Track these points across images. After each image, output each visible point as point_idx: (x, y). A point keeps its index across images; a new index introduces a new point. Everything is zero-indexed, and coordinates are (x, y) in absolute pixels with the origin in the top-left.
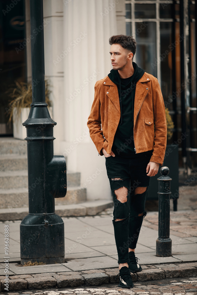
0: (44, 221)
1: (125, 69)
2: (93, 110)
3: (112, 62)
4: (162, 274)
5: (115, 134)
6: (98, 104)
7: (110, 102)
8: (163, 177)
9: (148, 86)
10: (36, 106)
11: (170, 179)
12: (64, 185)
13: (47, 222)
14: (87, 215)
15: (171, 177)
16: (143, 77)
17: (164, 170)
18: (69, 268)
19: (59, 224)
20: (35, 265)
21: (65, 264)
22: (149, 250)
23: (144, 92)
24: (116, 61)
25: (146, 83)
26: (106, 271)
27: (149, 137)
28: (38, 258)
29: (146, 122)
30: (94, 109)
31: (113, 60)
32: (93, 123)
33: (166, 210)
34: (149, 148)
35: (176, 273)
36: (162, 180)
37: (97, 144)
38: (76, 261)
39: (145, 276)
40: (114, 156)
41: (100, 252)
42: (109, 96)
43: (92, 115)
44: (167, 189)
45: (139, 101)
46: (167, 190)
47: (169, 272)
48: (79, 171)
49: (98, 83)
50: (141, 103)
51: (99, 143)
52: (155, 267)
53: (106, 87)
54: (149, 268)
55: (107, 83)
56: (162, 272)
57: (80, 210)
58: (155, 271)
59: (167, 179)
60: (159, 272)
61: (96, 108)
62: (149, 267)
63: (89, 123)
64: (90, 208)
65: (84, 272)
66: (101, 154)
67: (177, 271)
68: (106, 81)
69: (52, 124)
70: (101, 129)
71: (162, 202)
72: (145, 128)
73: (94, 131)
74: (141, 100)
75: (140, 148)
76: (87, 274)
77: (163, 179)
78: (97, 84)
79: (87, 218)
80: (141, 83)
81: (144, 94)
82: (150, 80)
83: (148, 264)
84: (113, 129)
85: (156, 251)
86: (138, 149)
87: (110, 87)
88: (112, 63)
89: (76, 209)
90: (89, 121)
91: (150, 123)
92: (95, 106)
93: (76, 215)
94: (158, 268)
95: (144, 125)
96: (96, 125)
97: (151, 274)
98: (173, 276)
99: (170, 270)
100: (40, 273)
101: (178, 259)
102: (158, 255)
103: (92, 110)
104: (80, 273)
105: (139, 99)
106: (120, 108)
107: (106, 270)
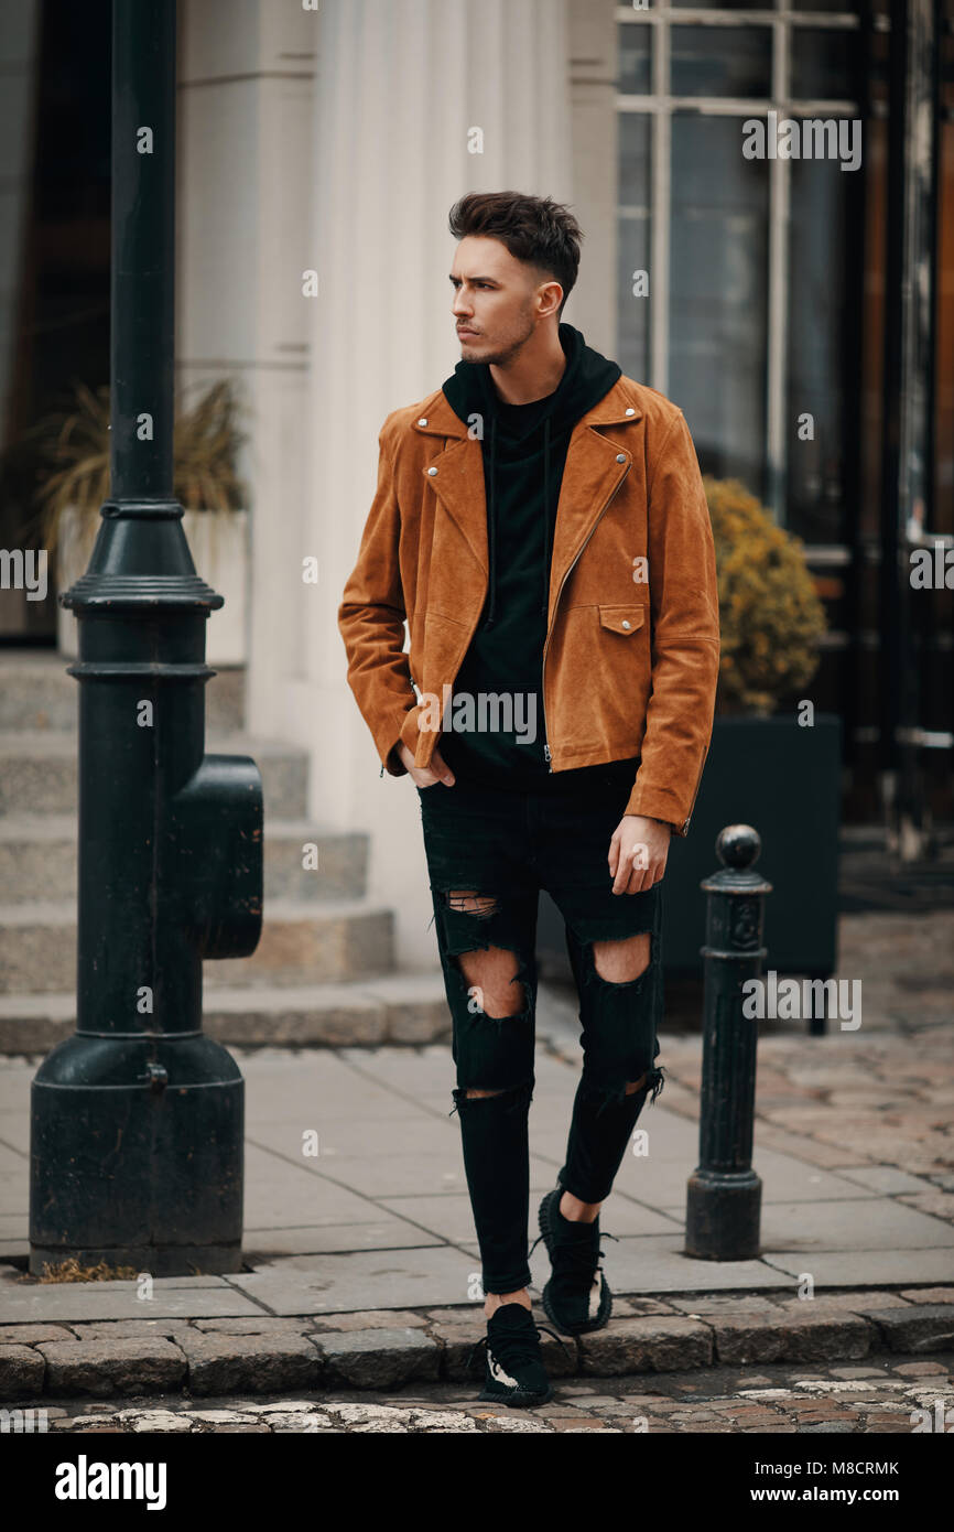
0: (144, 1069)
1: (524, 361)
2: (366, 548)
3: (459, 322)
4: (701, 1344)
5: (456, 671)
6: (390, 523)
7: (439, 515)
8: (729, 874)
9: (630, 445)
10: (126, 515)
11: (764, 887)
12: (247, 900)
13: (160, 1076)
14: (389, 1041)
15: (766, 877)
16: (607, 399)
17: (735, 843)
18: (255, 1301)
19: (219, 1088)
20: (95, 1277)
21: (241, 1279)
22: (658, 1224)
23: (607, 473)
24: (477, 322)
25: (622, 428)
26: (432, 1321)
27: (623, 691)
28: (115, 1246)
29: (603, 619)
30: (369, 543)
31: (463, 317)
32: (365, 614)
33: (737, 1034)
34: (616, 746)
35: (770, 1340)
36: (723, 888)
37: (376, 720)
38: (297, 1266)
39: (618, 1349)
40: (449, 781)
41: (421, 1224)
42: (436, 489)
43: (362, 575)
44: (747, 936)
45: (579, 516)
46: (746, 941)
47: (734, 1335)
48: (359, 825)
49: (394, 421)
50: (584, 526)
51: (383, 716)
52: (670, 1310)
53: (430, 444)
54: (641, 1313)
55: (432, 424)
56: (700, 1334)
57: (354, 1015)
58: (665, 1331)
59: (744, 884)
60: (687, 1334)
61: (378, 542)
62: (642, 1307)
63: (347, 612)
64: (405, 1009)
65: (327, 1321)
66: (395, 765)
67: (771, 1332)
68: (430, 412)
69: (200, 606)
70: (399, 647)
71: (719, 997)
72: (598, 651)
73: (367, 653)
74: (586, 510)
75: (572, 745)
76: (338, 1330)
77: (731, 888)
78: (390, 427)
79: (386, 1054)
80: (592, 427)
81: (606, 485)
82: (639, 414)
83: (639, 1295)
84: (446, 651)
85: (683, 1229)
86: (558, 750)
87: (449, 442)
88: (459, 331)
89: (335, 1011)
90: (346, 605)
91: (626, 624)
92: (373, 534)
93: (334, 1038)
94: (686, 1315)
95: (595, 636)
96: (375, 628)
97: (645, 1343)
98: (753, 1353)
99: (741, 1326)
100: (115, 1321)
101: (787, 1273)
102: (693, 1251)
103: (361, 551)
104: (307, 1326)
105: (579, 507)
106: (485, 546)
107: (432, 1314)
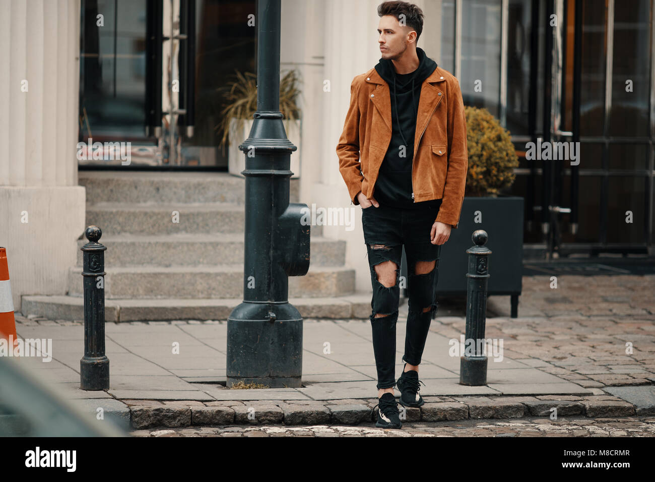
0: (267, 314)
1: (403, 59)
2: (347, 125)
3: (381, 45)
4: (464, 411)
5: (380, 165)
6: (356, 115)
7: (375, 111)
8: (477, 247)
9: (442, 89)
10: (262, 117)
11: (489, 252)
12: (304, 255)
13: (273, 317)
14: (353, 317)
15: (490, 249)
16: (434, 73)
17: (478, 236)
18: (307, 396)
19: (294, 321)
20: (250, 387)
21: (302, 389)
22: (451, 375)
23: (436, 98)
24: (386, 45)
25: (438, 84)
26: (369, 403)
27: (438, 175)
28: (256, 377)
29: (433, 149)
30: (348, 123)
31: (382, 43)
32: (347, 148)
33: (479, 305)
35: (489, 410)
36: (474, 252)
37: (350, 184)
38: (321, 386)
39: (434, 412)
40: (377, 206)
41: (365, 374)
42: (374, 103)
43: (345, 134)
44: (483, 269)
45: (426, 114)
46: (482, 271)
47: (476, 408)
48: (343, 238)
49: (357, 78)
50: (427, 117)
51: (353, 183)
52: (454, 400)
53: (371, 87)
54: (443, 401)
55: (372, 79)
56: (464, 407)
57: (340, 307)
58: (451, 406)
59: (482, 251)
60: (459, 408)
61: (352, 121)
62: (444, 399)
63: (340, 147)
64: (359, 305)
65: (332, 402)
66: (356, 202)
67: (489, 407)
68: (371, 75)
69: (289, 150)
70: (358, 160)
71: (473, 291)
72: (431, 161)
73: (347, 162)
74: (428, 112)
75: (422, 193)
76: (336, 404)
77: (477, 252)
78: (355, 81)
79: (352, 322)
80: (429, 83)
81: (435, 103)
82: (445, 79)
83: (443, 396)
84: (376, 158)
85: (459, 377)
86: (417, 195)
87: (378, 86)
88: (381, 48)
89: (333, 306)
90: (340, 145)
91: (440, 152)
92: (350, 119)
93: (333, 316)
94: (459, 402)
95: (430, 155)
96: (350, 153)
97: (444, 410)
98: (483, 415)
99: (478, 405)
100: (258, 400)
101: (496, 390)
102: (462, 383)
103: (345, 126)
104: (325, 403)
105: (426, 111)
106: (391, 123)
107: (369, 401)
